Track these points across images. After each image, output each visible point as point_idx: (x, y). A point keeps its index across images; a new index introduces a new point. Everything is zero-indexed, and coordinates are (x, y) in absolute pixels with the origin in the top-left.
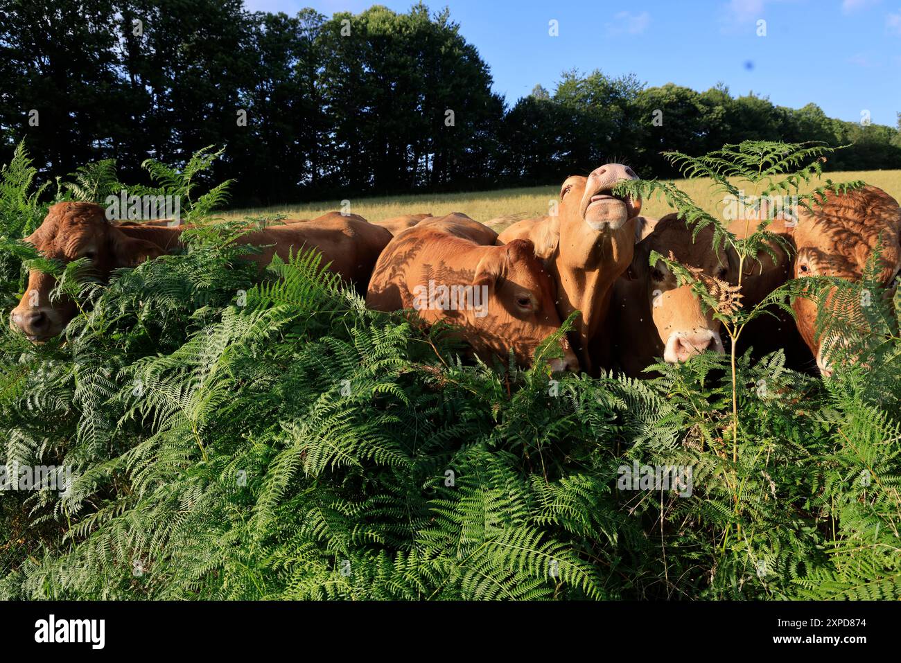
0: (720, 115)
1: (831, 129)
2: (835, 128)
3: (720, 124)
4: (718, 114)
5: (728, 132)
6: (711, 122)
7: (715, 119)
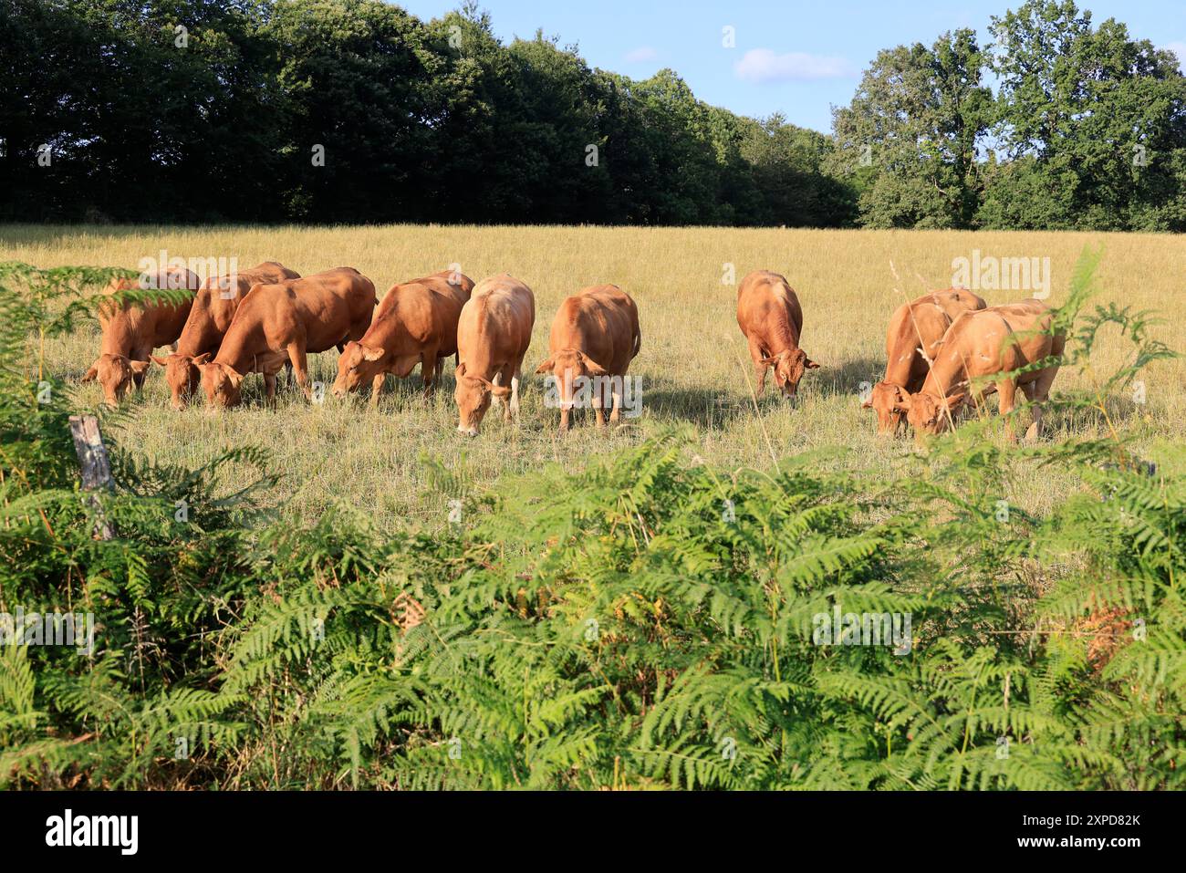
0: (470, 80)
1: (707, 130)
2: (714, 129)
3: (471, 102)
4: (464, 77)
5: (488, 121)
6: (449, 94)
7: (460, 87)
